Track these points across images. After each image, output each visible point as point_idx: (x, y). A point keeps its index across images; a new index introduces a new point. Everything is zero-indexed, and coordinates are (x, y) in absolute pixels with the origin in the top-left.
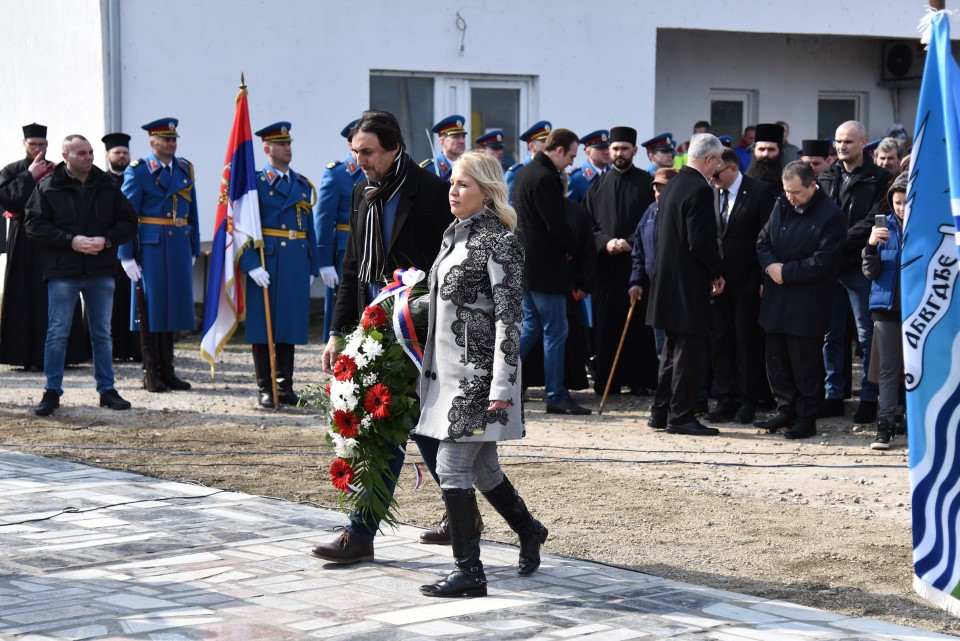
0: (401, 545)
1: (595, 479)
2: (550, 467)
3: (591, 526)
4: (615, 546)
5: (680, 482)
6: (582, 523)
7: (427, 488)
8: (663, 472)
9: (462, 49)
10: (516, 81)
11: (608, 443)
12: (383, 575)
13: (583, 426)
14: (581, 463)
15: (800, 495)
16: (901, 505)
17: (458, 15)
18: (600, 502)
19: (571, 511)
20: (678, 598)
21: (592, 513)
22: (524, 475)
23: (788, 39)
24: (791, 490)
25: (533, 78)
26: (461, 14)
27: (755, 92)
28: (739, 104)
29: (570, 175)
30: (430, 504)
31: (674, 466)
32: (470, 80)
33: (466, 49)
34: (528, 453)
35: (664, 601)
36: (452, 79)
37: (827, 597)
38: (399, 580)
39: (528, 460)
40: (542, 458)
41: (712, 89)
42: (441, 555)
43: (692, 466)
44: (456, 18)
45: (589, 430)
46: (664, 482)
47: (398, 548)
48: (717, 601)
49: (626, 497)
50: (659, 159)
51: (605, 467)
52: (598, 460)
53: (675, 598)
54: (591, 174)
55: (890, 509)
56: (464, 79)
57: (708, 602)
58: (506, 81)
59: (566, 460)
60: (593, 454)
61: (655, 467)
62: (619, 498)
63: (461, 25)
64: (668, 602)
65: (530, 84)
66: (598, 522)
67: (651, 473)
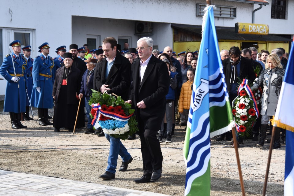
0: (21, 179)
1: (75, 155)
2: (59, 152)
3: (80, 170)
4: (90, 176)
5: (101, 155)
6: (76, 169)
7: (21, 160)
8: (95, 152)
9: (11, 20)
10: (29, 31)
11: (75, 143)
12: (18, 190)
13: (65, 138)
14: (68, 150)
15: (139, 158)
16: (170, 160)
17: (9, 9)
18: (79, 162)
19: (71, 166)
20: (117, 192)
21: (78, 166)
22: (52, 154)
23: (109, 20)
24: (136, 156)
25: (34, 30)
26: (10, 9)
27: (100, 36)
28: (95, 39)
29: (54, 59)
30: (24, 165)
31: (98, 150)
32: (14, 30)
33: (12, 20)
34: (50, 147)
35: (113, 194)
36: (8, 29)
37: (161, 189)
38: (24, 191)
39: (51, 150)
40: (56, 149)
41: (87, 35)
42: (35, 182)
43: (103, 150)
44: (9, 10)
45: (67, 139)
46: (97, 155)
47: (20, 180)
48: (129, 193)
49: (87, 160)
50: (81, 55)
51: (76, 151)
52: (74, 149)
53: (116, 192)
54: (60, 59)
55: (167, 161)
56: (12, 30)
57: (126, 193)
58: (26, 30)
59: (63, 149)
60: (72, 147)
61: (92, 150)
62: (85, 161)
63: (11, 12)
64: (114, 194)
65: (33, 32)
66: (81, 169)
67: (92, 153)
